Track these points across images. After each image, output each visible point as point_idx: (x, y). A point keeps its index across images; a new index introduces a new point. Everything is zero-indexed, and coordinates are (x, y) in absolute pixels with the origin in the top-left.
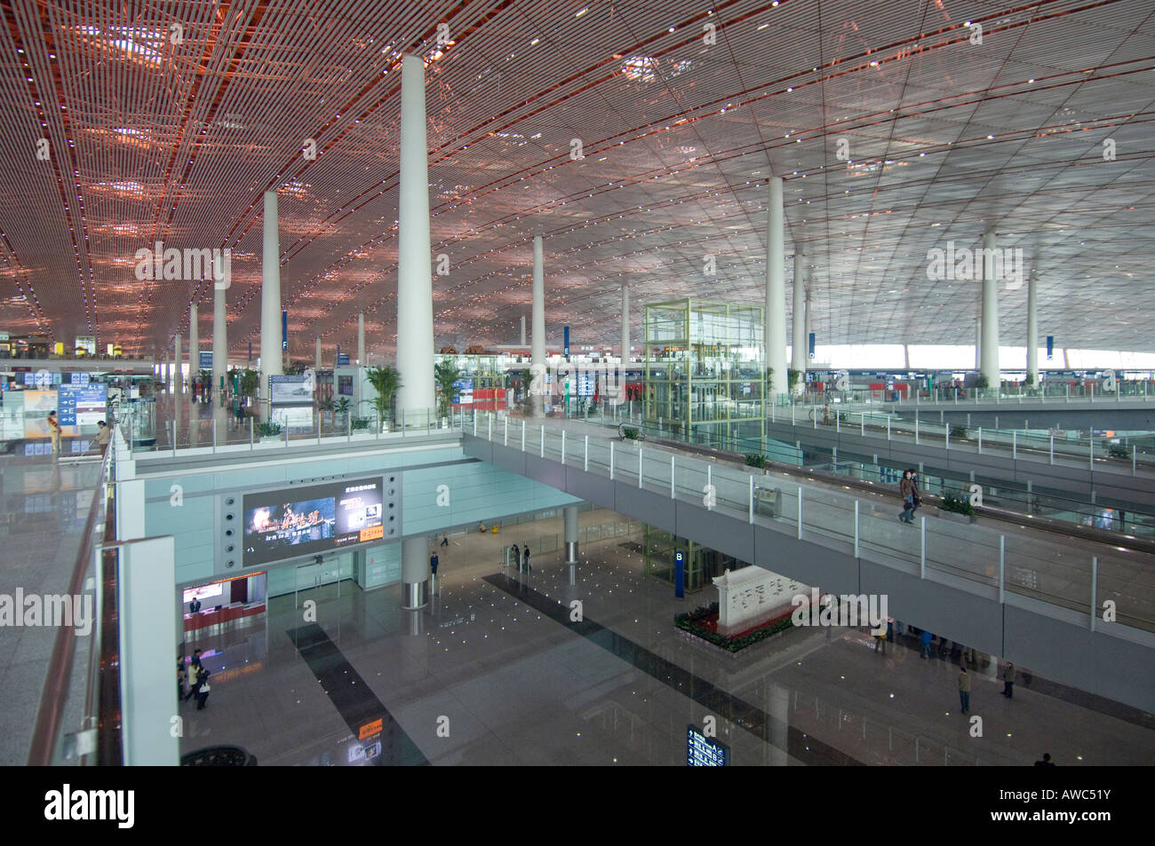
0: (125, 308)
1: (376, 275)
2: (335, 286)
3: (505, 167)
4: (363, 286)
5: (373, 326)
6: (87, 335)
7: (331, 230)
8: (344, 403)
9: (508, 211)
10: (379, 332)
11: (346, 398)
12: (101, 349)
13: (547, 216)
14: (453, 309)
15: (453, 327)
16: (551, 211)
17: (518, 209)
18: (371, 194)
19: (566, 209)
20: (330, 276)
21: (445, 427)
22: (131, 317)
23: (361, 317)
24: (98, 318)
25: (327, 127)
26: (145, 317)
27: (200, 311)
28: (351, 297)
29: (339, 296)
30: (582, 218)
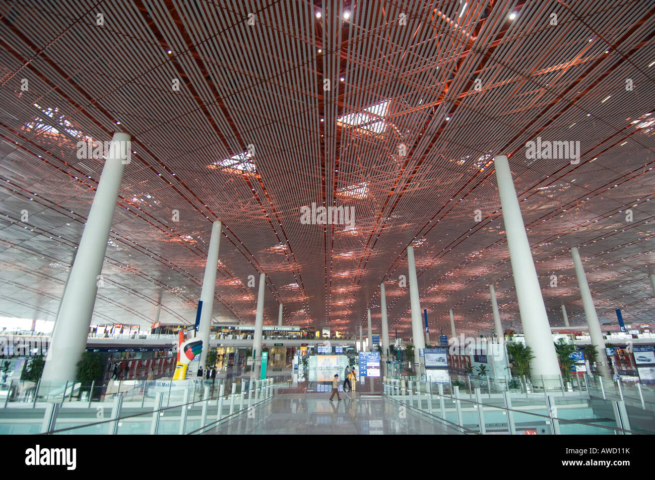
0: (340, 313)
1: (460, 285)
2: (436, 294)
3: (553, 205)
4: (453, 293)
5: (458, 317)
6: (326, 327)
7: (438, 262)
8: (483, 368)
9: (551, 233)
10: (460, 321)
11: (484, 364)
12: (333, 334)
13: (583, 232)
14: (509, 303)
15: (509, 316)
16: (585, 229)
17: (559, 231)
18: (462, 238)
19: (599, 224)
20: (435, 288)
21: (570, 391)
22: (342, 318)
23: (451, 311)
24: (330, 319)
25: (444, 207)
26: (348, 317)
27: (372, 313)
28: (445, 300)
29: (438, 299)
30: (610, 229)
